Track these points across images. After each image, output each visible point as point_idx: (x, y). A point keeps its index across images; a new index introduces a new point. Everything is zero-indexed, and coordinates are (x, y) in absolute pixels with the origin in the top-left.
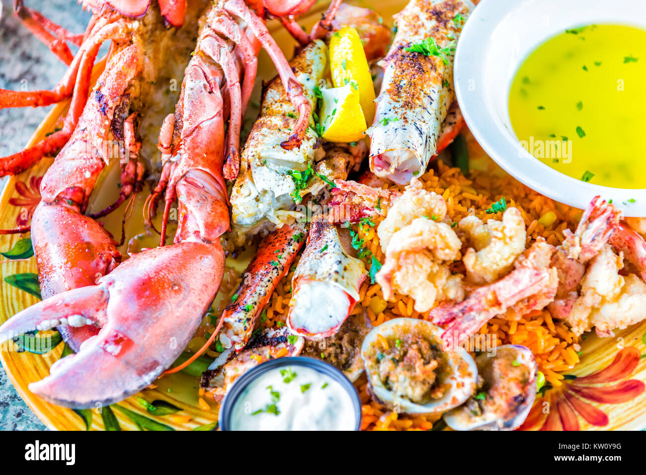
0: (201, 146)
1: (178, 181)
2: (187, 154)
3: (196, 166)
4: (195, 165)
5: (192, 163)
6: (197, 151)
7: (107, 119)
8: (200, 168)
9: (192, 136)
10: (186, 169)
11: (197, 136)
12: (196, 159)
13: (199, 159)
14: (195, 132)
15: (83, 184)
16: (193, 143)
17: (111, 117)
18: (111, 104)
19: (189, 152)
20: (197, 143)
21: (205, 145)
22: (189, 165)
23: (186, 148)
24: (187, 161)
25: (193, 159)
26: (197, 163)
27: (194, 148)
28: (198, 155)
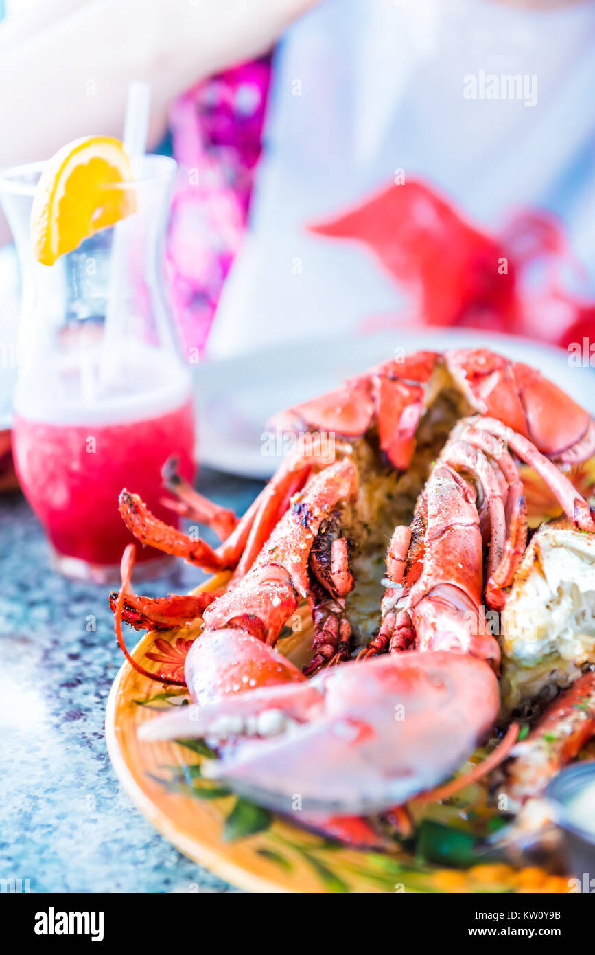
0: (455, 552)
1: (417, 604)
2: (433, 560)
3: (447, 579)
4: (446, 576)
5: (441, 572)
6: (449, 557)
7: (310, 531)
8: (453, 582)
9: (442, 538)
10: (432, 582)
11: (448, 538)
12: (448, 567)
13: (452, 569)
14: (446, 533)
15: (267, 617)
16: (444, 545)
17: (315, 532)
18: (316, 512)
19: (437, 556)
20: (448, 547)
21: (461, 554)
22: (437, 576)
23: (433, 552)
24: (435, 570)
25: (443, 567)
26: (448, 573)
27: (445, 553)
28: (450, 563)
